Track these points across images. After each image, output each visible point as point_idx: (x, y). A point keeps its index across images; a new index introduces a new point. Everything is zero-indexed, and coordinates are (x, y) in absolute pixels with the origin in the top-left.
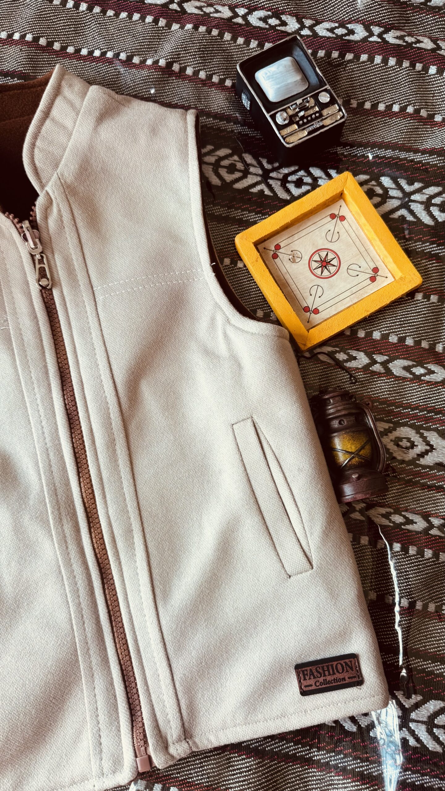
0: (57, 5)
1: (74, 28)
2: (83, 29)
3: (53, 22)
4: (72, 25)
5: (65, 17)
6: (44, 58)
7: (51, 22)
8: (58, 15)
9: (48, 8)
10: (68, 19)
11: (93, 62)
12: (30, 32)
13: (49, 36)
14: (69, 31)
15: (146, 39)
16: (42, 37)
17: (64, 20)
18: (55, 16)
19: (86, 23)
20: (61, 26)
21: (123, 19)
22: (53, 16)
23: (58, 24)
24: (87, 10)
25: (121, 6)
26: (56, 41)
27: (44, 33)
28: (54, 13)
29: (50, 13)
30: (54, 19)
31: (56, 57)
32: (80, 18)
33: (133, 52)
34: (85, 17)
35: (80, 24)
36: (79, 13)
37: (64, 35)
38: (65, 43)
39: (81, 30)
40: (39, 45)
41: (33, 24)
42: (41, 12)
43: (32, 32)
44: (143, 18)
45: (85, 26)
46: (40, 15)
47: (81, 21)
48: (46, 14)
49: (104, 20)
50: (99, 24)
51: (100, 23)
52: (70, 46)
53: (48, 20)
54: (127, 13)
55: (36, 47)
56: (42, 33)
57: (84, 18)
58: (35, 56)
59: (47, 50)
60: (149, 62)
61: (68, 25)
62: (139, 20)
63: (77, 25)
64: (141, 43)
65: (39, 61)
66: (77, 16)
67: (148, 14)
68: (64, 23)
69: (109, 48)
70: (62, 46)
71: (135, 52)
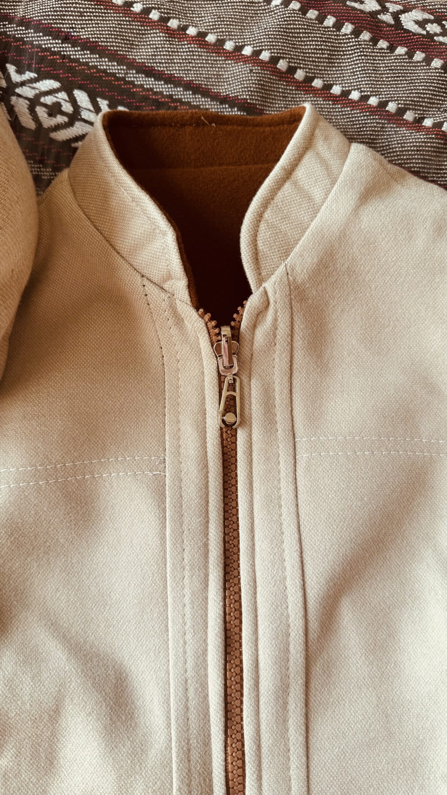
0: (311, 19)
1: (328, 54)
2: (340, 59)
3: (302, 41)
4: (327, 50)
5: (320, 37)
6: (279, 88)
7: (299, 41)
8: (311, 33)
9: (298, 21)
10: (324, 41)
11: (348, 107)
12: (268, 49)
13: (292, 58)
14: (321, 58)
15: (429, 90)
16: (283, 58)
17: (318, 41)
18: (306, 33)
19: (346, 51)
20: (311, 49)
21: (400, 55)
22: (303, 33)
23: (308, 45)
24: (352, 33)
25: (400, 37)
26: (300, 68)
27: (286, 54)
28: (305, 29)
29: (300, 29)
30: (304, 37)
31: (296, 90)
32: (339, 43)
33: (407, 104)
34: (347, 43)
35: (338, 51)
36: (340, 36)
37: (313, 61)
38: (312, 73)
39: (337, 59)
40: (277, 68)
41: (275, 38)
42: (288, 24)
43: (271, 49)
44: (428, 60)
45: (344, 55)
46: (286, 28)
47: (340, 47)
48: (294, 29)
49: (372, 52)
50: (365, 56)
51: (367, 56)
52: (318, 77)
53: (295, 37)
54: (406, 49)
55: (273, 71)
56: (284, 53)
57: (344, 43)
58: (268, 82)
59: (286, 78)
60: (428, 123)
61: (322, 49)
62: (422, 62)
63: (333, 51)
64: (421, 93)
65: (272, 91)
66: (336, 39)
67: (437, 56)
68: (316, 45)
69: (373, 92)
70: (306, 76)
71: (410, 105)
